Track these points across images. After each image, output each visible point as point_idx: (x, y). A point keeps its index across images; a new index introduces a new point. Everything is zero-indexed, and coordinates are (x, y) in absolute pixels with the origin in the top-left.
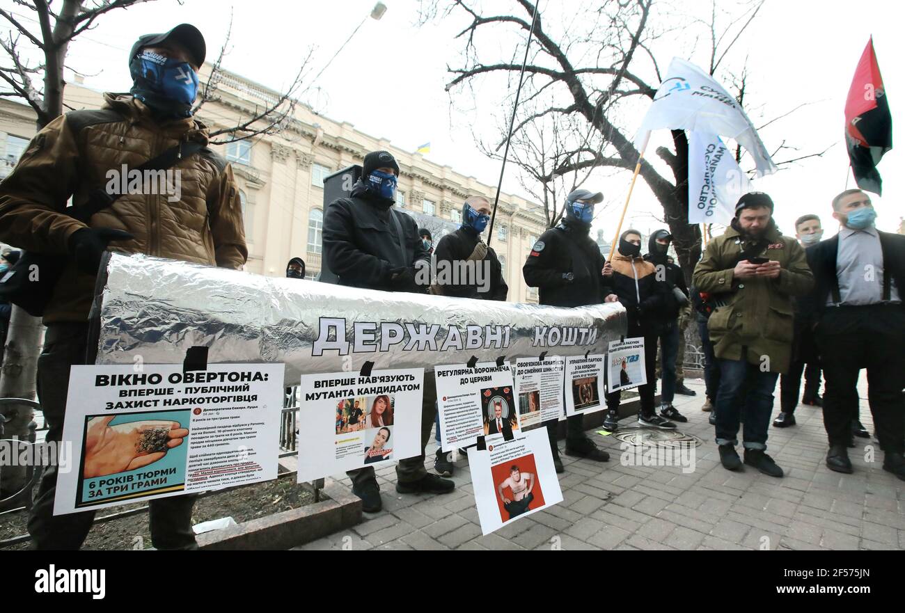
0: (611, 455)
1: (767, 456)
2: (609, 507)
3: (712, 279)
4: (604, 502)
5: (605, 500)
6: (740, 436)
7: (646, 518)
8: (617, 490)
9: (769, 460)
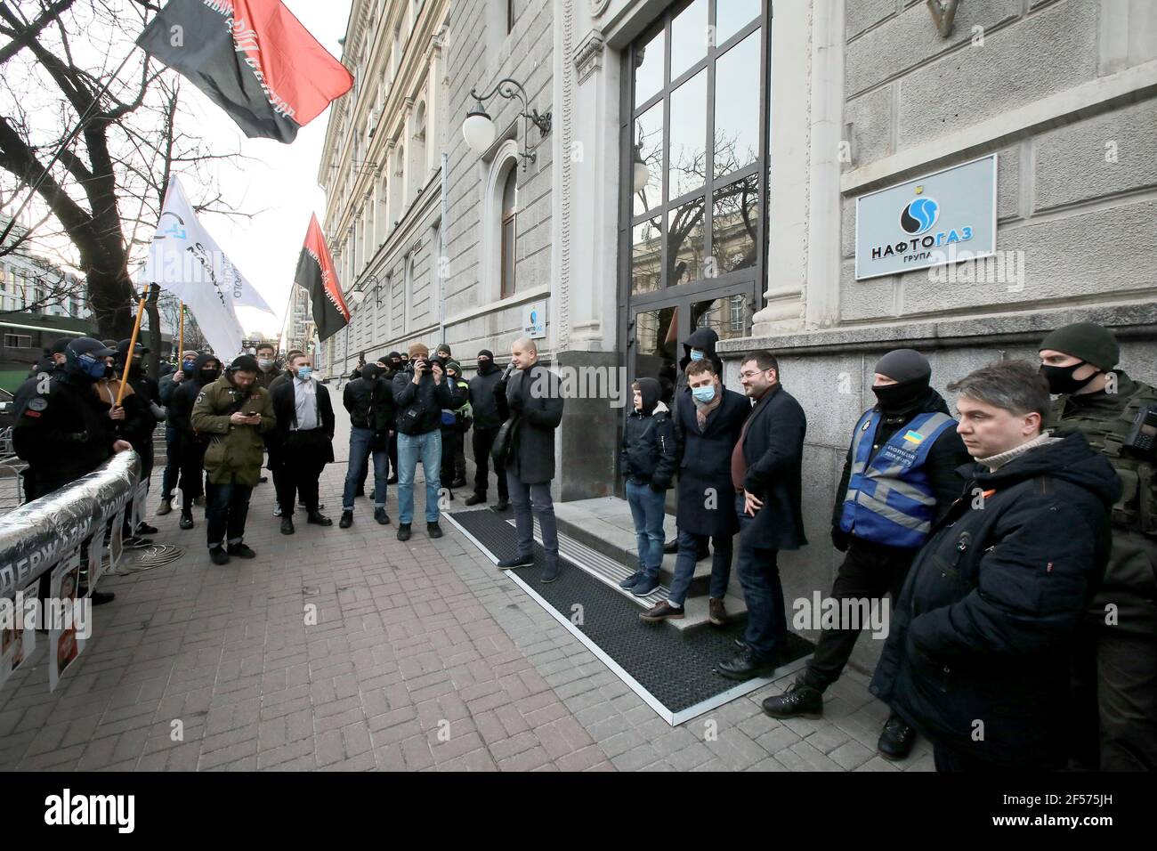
0: (115, 592)
1: (244, 545)
2: (150, 631)
3: (212, 423)
4: (143, 631)
5: (142, 629)
6: (225, 538)
7: (185, 624)
8: (148, 617)
9: (246, 547)
